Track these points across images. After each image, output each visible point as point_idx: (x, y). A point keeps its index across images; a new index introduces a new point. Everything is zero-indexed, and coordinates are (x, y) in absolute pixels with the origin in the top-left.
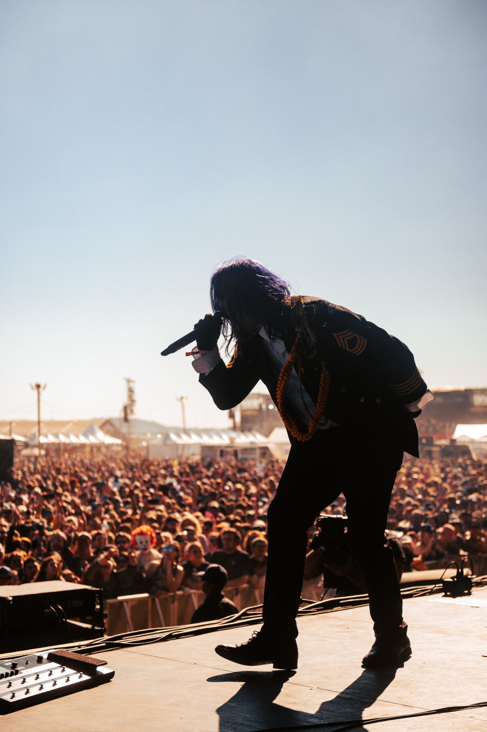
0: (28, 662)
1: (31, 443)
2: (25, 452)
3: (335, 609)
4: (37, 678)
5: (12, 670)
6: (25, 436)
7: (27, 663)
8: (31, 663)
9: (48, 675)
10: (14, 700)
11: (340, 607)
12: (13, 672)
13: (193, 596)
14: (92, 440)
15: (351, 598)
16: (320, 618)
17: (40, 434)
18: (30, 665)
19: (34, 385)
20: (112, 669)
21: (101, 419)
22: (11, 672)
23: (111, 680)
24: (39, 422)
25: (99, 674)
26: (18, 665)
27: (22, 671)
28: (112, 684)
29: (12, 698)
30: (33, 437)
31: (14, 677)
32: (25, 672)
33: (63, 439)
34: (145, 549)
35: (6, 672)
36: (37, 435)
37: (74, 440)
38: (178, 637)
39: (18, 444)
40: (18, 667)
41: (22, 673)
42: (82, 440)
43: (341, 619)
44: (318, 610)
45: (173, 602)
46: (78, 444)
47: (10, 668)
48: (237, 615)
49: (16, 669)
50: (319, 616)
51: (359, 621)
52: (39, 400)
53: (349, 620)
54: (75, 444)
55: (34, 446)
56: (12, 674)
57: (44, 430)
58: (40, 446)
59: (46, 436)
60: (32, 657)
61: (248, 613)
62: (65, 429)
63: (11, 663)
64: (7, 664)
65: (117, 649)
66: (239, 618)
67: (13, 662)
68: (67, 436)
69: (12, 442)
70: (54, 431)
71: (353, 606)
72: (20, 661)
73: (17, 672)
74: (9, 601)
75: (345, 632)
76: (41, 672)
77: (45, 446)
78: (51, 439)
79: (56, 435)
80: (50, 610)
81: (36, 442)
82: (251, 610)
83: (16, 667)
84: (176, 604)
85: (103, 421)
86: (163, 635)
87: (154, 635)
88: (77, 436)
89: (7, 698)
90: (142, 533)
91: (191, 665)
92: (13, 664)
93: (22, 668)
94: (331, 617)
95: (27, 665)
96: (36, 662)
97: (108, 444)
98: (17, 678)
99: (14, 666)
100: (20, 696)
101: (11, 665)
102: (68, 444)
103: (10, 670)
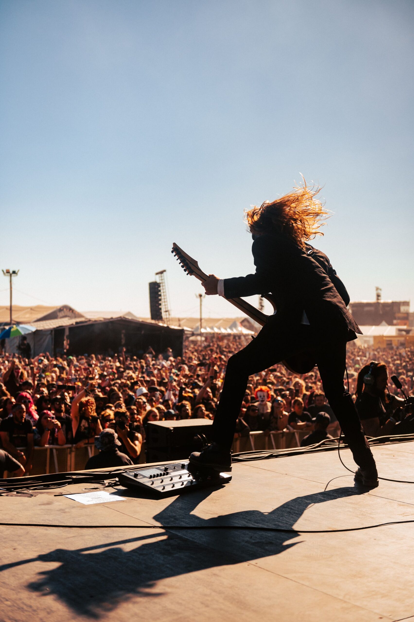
0: (176, 468)
1: (195, 333)
2: (192, 338)
3: (386, 443)
4: (181, 478)
5: (164, 472)
6: (192, 328)
7: (174, 468)
8: (177, 468)
9: (188, 476)
10: (165, 491)
11: (390, 442)
12: (165, 473)
13: (296, 433)
14: (234, 331)
15: (398, 436)
16: (375, 449)
17: (201, 327)
18: (177, 469)
19: (198, 295)
20: (230, 475)
21: (241, 318)
22: (164, 473)
23: (229, 482)
24: (201, 319)
25: (221, 477)
26: (169, 469)
27: (171, 473)
28: (230, 484)
29: (163, 489)
30: (197, 328)
31: (165, 476)
32: (173, 474)
33: (216, 330)
34: (263, 401)
35: (161, 473)
36: (200, 327)
37: (224, 331)
38: (277, 456)
39: (186, 332)
40: (169, 470)
41: (171, 474)
42: (229, 331)
43: (389, 450)
44: (374, 444)
45: (282, 437)
46: (226, 334)
47: (164, 471)
48: (318, 444)
49: (167, 471)
50: (375, 447)
51: (402, 452)
52: (201, 305)
53: (395, 451)
54: (224, 333)
55: (198, 335)
56: (164, 474)
57: (204, 324)
58: (201, 334)
59: (205, 328)
60: (178, 465)
61: (326, 443)
62: (217, 324)
63: (164, 468)
64: (161, 468)
65: (236, 462)
66: (319, 446)
67: (165, 467)
68: (219, 328)
69: (182, 331)
70: (211, 325)
71: (399, 442)
72: (170, 466)
73: (167, 474)
74: (171, 430)
75: (392, 458)
76: (183, 474)
77: (205, 335)
78: (209, 330)
79: (212, 328)
80: (198, 437)
81: (199, 332)
82: (327, 441)
83: (167, 470)
84: (284, 438)
85: (243, 319)
86: (267, 455)
87: (261, 455)
88: (226, 329)
89: (160, 489)
90: (261, 390)
91: (283, 475)
92: (165, 468)
93: (171, 471)
94: (383, 449)
95: (174, 469)
96: (181, 468)
97: (246, 334)
98: (167, 477)
99: (166, 469)
100: (169, 488)
101: (164, 469)
102: (220, 334)
103: (163, 472)
